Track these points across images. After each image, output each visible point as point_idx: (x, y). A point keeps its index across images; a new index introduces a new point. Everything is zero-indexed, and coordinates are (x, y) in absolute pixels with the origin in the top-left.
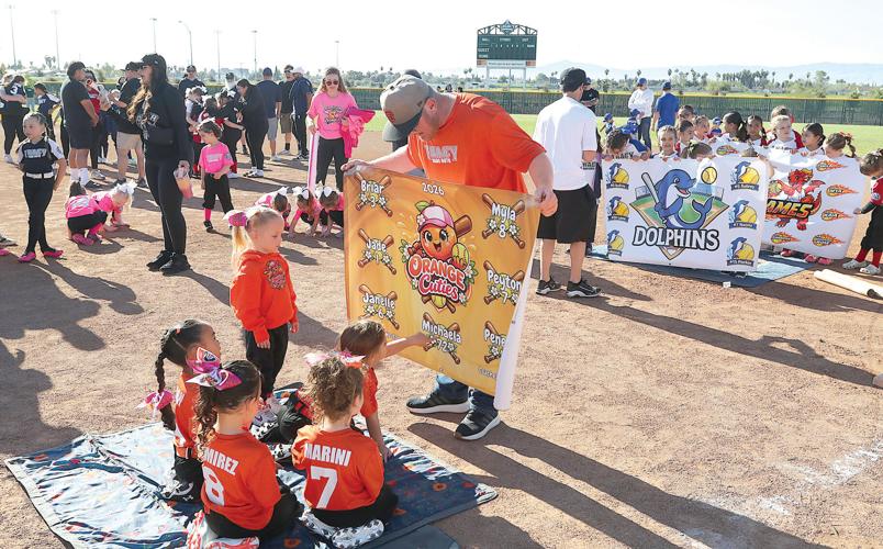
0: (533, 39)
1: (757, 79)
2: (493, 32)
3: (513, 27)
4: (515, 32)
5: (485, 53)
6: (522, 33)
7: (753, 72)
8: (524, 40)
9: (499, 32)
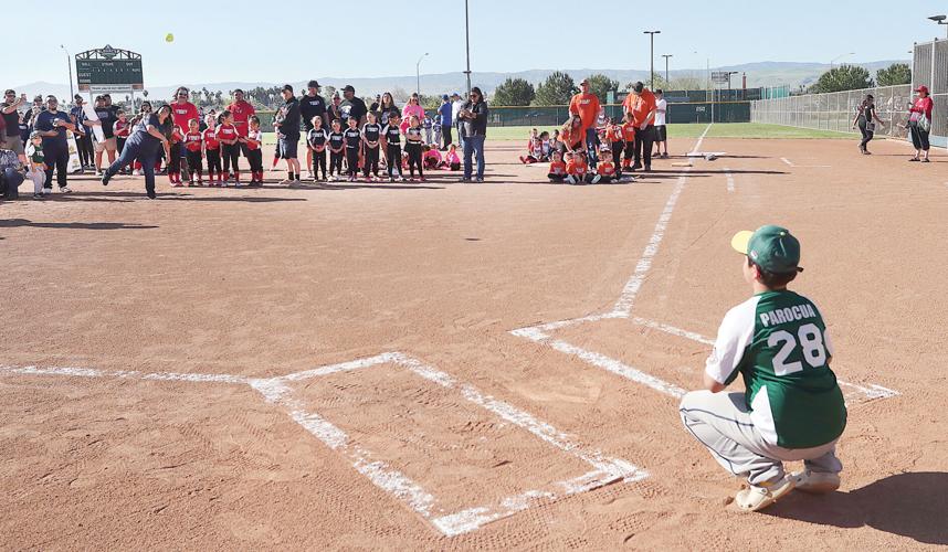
0: (138, 63)
1: (271, 96)
2: (93, 57)
3: (115, 52)
4: (118, 57)
5: (86, 78)
6: (125, 57)
7: (266, 89)
8: (128, 64)
9: (99, 57)
